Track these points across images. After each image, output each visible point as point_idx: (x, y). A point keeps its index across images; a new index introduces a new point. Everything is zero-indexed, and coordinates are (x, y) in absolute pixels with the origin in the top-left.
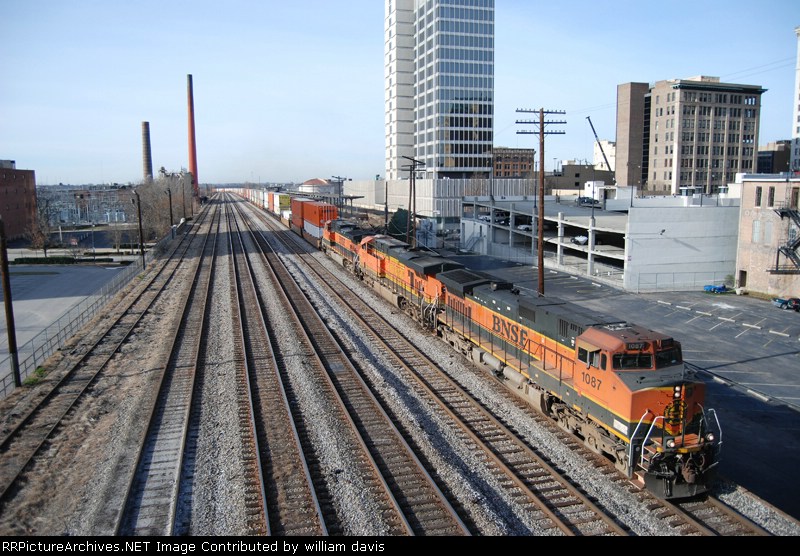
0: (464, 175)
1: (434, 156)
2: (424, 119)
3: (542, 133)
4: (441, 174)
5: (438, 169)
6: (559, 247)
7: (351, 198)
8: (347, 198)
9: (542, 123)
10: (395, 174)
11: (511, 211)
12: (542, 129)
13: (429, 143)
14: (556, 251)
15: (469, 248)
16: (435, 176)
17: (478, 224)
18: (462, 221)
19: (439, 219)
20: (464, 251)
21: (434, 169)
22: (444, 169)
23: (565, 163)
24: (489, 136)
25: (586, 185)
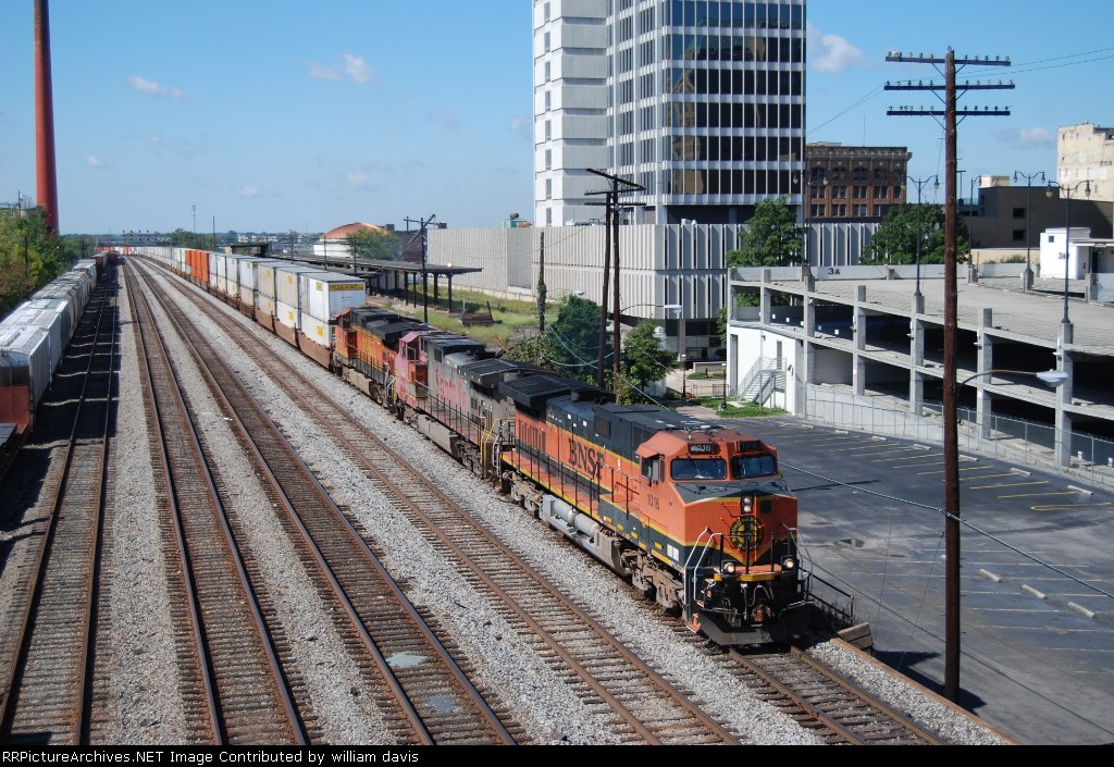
0: (732, 213)
1: (659, 166)
2: (632, 75)
3: (952, 113)
4: (675, 213)
5: (666, 199)
6: (980, 395)
7: (450, 273)
8: (437, 272)
9: (952, 88)
10: (558, 210)
11: (856, 304)
12: (952, 102)
13: (645, 135)
14: (973, 405)
15: (750, 397)
16: (659, 216)
17: (772, 339)
18: (730, 330)
19: (671, 326)
20: (736, 404)
21: (658, 199)
22: (682, 200)
23: (987, 183)
24: (796, 116)
25: (1044, 237)
